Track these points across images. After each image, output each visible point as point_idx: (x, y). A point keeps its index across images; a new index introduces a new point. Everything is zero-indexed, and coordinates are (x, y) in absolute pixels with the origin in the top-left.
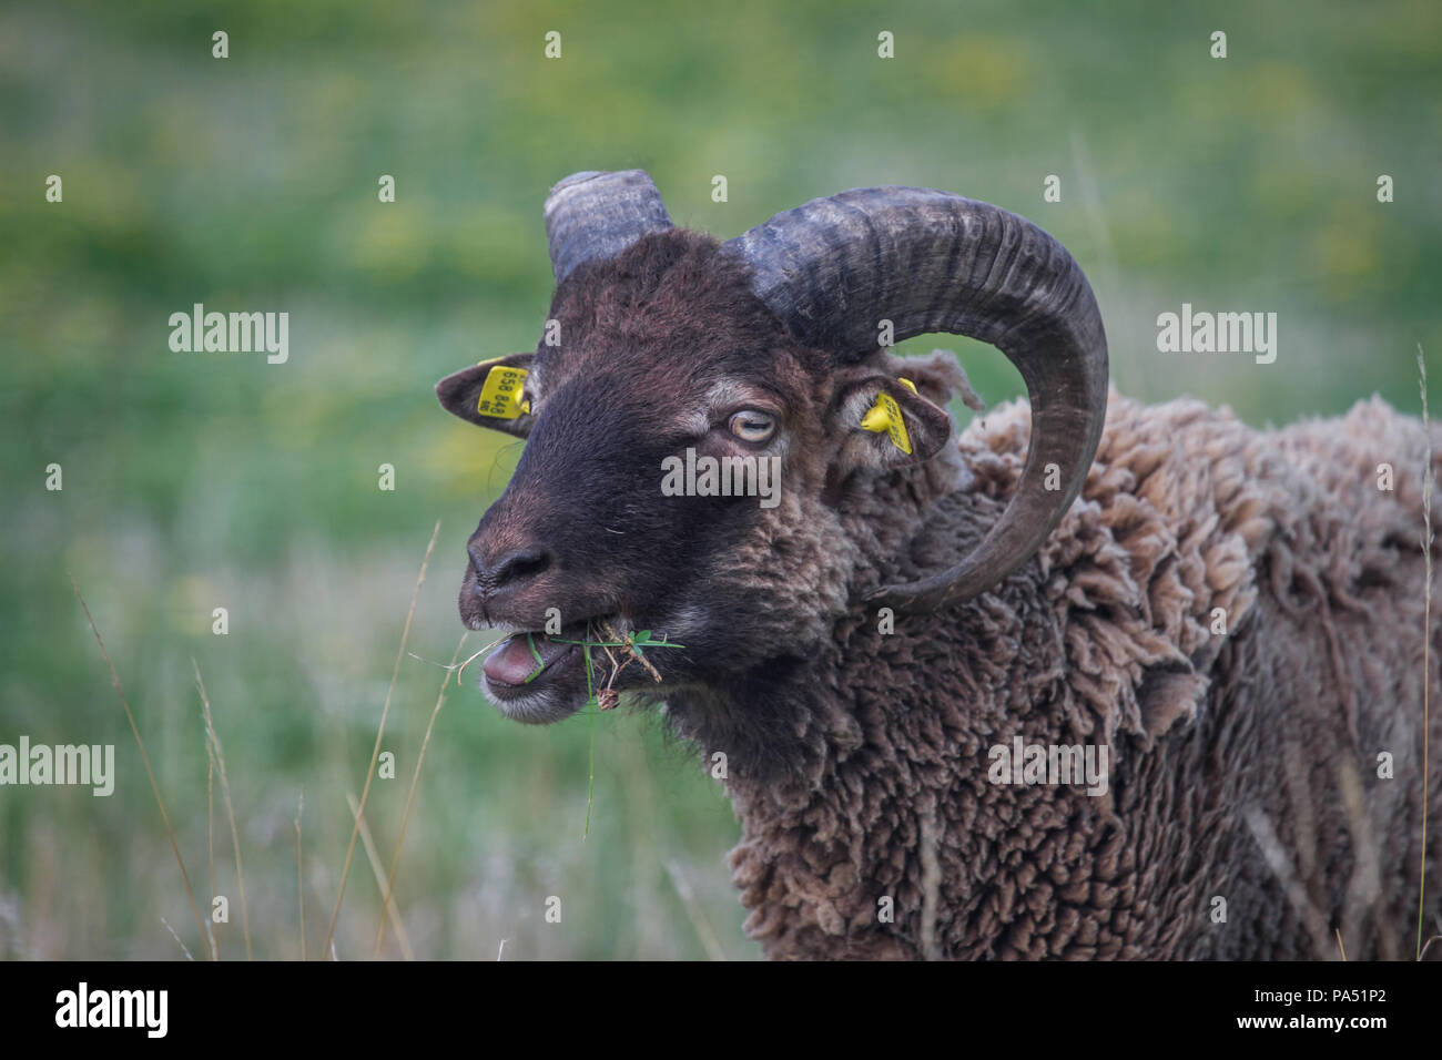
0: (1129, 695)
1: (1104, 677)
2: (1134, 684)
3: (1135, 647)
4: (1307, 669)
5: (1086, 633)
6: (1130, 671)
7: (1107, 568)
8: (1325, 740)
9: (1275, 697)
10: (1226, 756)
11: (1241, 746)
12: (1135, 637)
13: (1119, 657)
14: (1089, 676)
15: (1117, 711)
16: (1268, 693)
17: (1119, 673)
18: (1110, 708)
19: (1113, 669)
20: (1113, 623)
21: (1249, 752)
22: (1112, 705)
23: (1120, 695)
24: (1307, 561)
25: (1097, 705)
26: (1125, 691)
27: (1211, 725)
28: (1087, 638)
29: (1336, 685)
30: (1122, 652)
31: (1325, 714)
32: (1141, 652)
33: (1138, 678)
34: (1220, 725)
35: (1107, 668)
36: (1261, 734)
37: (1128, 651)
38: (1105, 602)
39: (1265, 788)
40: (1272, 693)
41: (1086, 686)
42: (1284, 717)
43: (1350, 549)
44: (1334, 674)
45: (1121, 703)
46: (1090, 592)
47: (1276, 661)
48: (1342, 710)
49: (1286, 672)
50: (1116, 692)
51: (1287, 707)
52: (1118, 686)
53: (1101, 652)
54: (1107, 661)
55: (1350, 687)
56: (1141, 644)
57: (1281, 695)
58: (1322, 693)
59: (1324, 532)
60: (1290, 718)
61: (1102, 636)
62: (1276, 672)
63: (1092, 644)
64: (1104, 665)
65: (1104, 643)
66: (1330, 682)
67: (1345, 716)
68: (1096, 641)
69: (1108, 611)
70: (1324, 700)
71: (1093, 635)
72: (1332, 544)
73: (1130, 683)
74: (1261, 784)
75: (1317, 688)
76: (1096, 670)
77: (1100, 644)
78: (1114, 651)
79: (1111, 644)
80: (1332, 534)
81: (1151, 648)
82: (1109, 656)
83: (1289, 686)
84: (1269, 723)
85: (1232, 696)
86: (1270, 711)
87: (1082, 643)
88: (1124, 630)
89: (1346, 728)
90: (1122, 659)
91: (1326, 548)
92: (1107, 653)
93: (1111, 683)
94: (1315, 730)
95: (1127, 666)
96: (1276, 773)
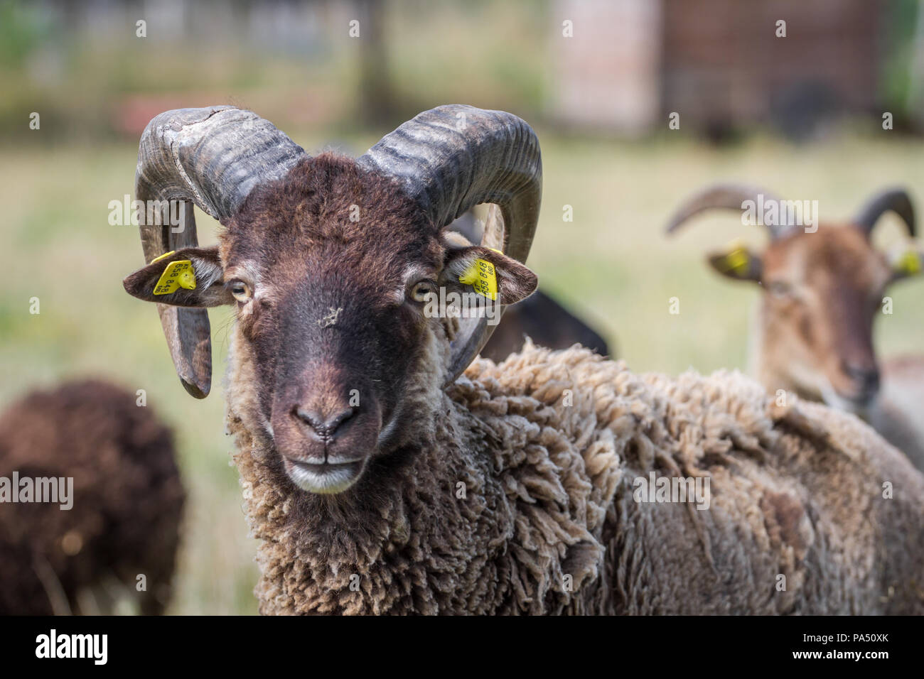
0: (557, 566)
1: (540, 553)
2: (560, 558)
3: (562, 532)
4: (674, 515)
5: (527, 520)
6: (558, 549)
7: (544, 475)
8: (693, 562)
9: (656, 535)
10: (627, 588)
11: (637, 574)
12: (561, 524)
13: (551, 540)
14: (529, 551)
15: (548, 578)
16: (650, 533)
17: (551, 551)
18: (543, 576)
19: (546, 547)
20: (547, 512)
21: (645, 574)
22: (544, 574)
23: (551, 566)
24: (663, 448)
25: (535, 574)
26: (554, 564)
27: (610, 566)
28: (528, 523)
29: (694, 527)
30: (553, 535)
31: (690, 545)
32: (566, 536)
33: (563, 554)
34: (616, 566)
35: (542, 547)
36: (651, 560)
37: (557, 535)
38: (542, 498)
39: (664, 596)
40: (654, 532)
41: (527, 560)
42: (665, 547)
43: (695, 440)
44: (691, 520)
45: (551, 572)
46: (532, 490)
47: (653, 512)
48: (700, 543)
49: (660, 519)
50: (548, 565)
51: (666, 541)
52: (549, 560)
53: (538, 534)
54: (542, 541)
55: (703, 527)
56: (566, 529)
57: (660, 533)
58: (685, 532)
59: (674, 428)
60: (669, 548)
61: (541, 524)
62: (654, 519)
63: (532, 529)
64: (540, 545)
65: (541, 528)
66: (690, 525)
67: (703, 548)
68: (535, 526)
69: (544, 503)
70: (689, 536)
71: (533, 522)
72: (682, 436)
73: (557, 557)
74: (659, 594)
75: (682, 529)
76: (534, 548)
77: (538, 529)
78: (547, 535)
79: (547, 529)
80: (681, 430)
81: (573, 532)
82: (545, 538)
83: (664, 527)
84: (655, 551)
85: (622, 541)
86: (655, 543)
87: (525, 527)
88: (554, 518)
89: (704, 556)
90: (553, 540)
91: (678, 439)
92: (542, 535)
93: (545, 558)
94: (686, 556)
95: (556, 545)
96: (669, 584)
